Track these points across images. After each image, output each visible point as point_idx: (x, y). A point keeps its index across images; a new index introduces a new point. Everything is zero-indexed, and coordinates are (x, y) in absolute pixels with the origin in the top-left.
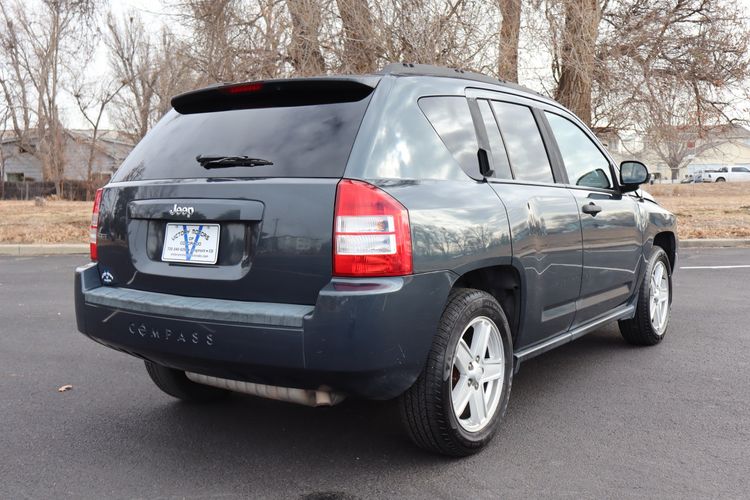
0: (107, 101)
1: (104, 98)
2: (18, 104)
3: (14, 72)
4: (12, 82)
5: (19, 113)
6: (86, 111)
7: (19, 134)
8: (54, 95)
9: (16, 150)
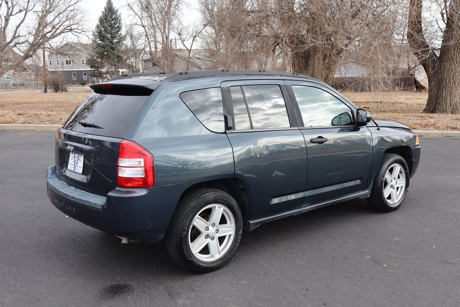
0: (196, 37)
1: (194, 34)
2: (152, 39)
3: (149, 21)
4: (149, 26)
5: (152, 44)
6: (184, 42)
7: (152, 56)
8: (169, 34)
9: (150, 64)
